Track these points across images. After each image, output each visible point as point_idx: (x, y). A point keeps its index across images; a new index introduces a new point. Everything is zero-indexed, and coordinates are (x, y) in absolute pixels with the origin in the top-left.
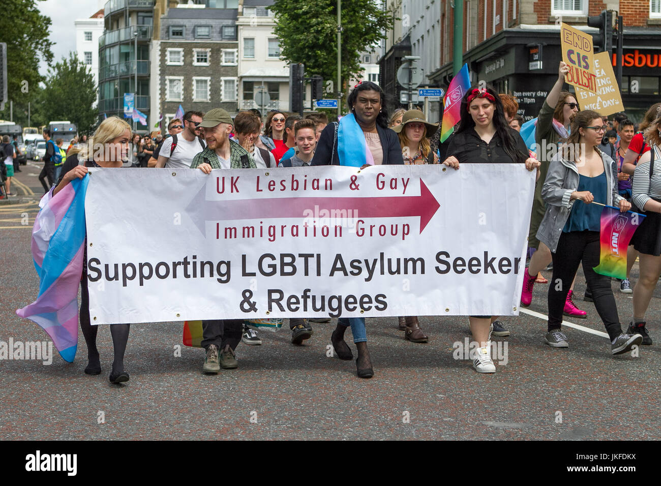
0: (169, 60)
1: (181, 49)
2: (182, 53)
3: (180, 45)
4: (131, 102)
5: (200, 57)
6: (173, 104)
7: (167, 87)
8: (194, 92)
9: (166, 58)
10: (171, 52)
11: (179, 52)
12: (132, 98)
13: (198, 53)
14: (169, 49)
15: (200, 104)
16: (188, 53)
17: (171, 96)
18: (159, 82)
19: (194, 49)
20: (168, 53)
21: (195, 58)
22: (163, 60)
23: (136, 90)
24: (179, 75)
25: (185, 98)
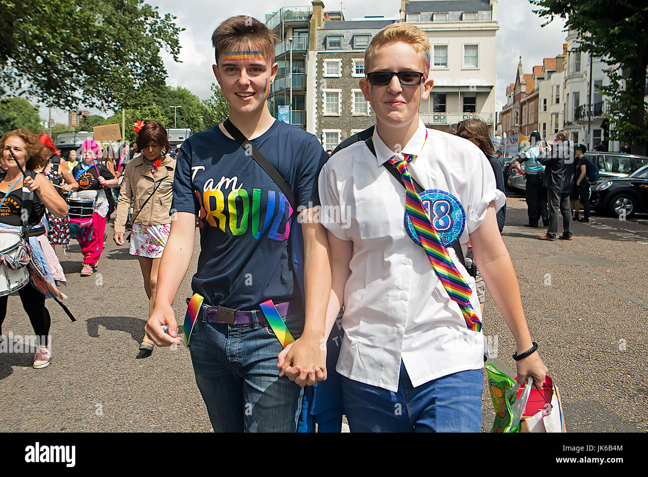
0: (326, 72)
1: (339, 60)
2: (341, 64)
3: (338, 55)
4: (286, 115)
5: (359, 68)
6: (330, 119)
7: (325, 101)
8: (353, 106)
9: (323, 70)
10: (328, 63)
11: (337, 63)
12: (287, 111)
13: (357, 63)
14: (327, 60)
15: (359, 118)
16: (347, 64)
17: (328, 110)
18: (316, 95)
19: (353, 59)
20: (325, 64)
21: (354, 69)
22: (320, 72)
23: (291, 103)
24: (336, 88)
25: (343, 112)
